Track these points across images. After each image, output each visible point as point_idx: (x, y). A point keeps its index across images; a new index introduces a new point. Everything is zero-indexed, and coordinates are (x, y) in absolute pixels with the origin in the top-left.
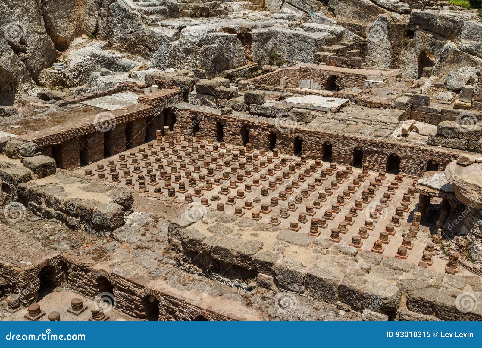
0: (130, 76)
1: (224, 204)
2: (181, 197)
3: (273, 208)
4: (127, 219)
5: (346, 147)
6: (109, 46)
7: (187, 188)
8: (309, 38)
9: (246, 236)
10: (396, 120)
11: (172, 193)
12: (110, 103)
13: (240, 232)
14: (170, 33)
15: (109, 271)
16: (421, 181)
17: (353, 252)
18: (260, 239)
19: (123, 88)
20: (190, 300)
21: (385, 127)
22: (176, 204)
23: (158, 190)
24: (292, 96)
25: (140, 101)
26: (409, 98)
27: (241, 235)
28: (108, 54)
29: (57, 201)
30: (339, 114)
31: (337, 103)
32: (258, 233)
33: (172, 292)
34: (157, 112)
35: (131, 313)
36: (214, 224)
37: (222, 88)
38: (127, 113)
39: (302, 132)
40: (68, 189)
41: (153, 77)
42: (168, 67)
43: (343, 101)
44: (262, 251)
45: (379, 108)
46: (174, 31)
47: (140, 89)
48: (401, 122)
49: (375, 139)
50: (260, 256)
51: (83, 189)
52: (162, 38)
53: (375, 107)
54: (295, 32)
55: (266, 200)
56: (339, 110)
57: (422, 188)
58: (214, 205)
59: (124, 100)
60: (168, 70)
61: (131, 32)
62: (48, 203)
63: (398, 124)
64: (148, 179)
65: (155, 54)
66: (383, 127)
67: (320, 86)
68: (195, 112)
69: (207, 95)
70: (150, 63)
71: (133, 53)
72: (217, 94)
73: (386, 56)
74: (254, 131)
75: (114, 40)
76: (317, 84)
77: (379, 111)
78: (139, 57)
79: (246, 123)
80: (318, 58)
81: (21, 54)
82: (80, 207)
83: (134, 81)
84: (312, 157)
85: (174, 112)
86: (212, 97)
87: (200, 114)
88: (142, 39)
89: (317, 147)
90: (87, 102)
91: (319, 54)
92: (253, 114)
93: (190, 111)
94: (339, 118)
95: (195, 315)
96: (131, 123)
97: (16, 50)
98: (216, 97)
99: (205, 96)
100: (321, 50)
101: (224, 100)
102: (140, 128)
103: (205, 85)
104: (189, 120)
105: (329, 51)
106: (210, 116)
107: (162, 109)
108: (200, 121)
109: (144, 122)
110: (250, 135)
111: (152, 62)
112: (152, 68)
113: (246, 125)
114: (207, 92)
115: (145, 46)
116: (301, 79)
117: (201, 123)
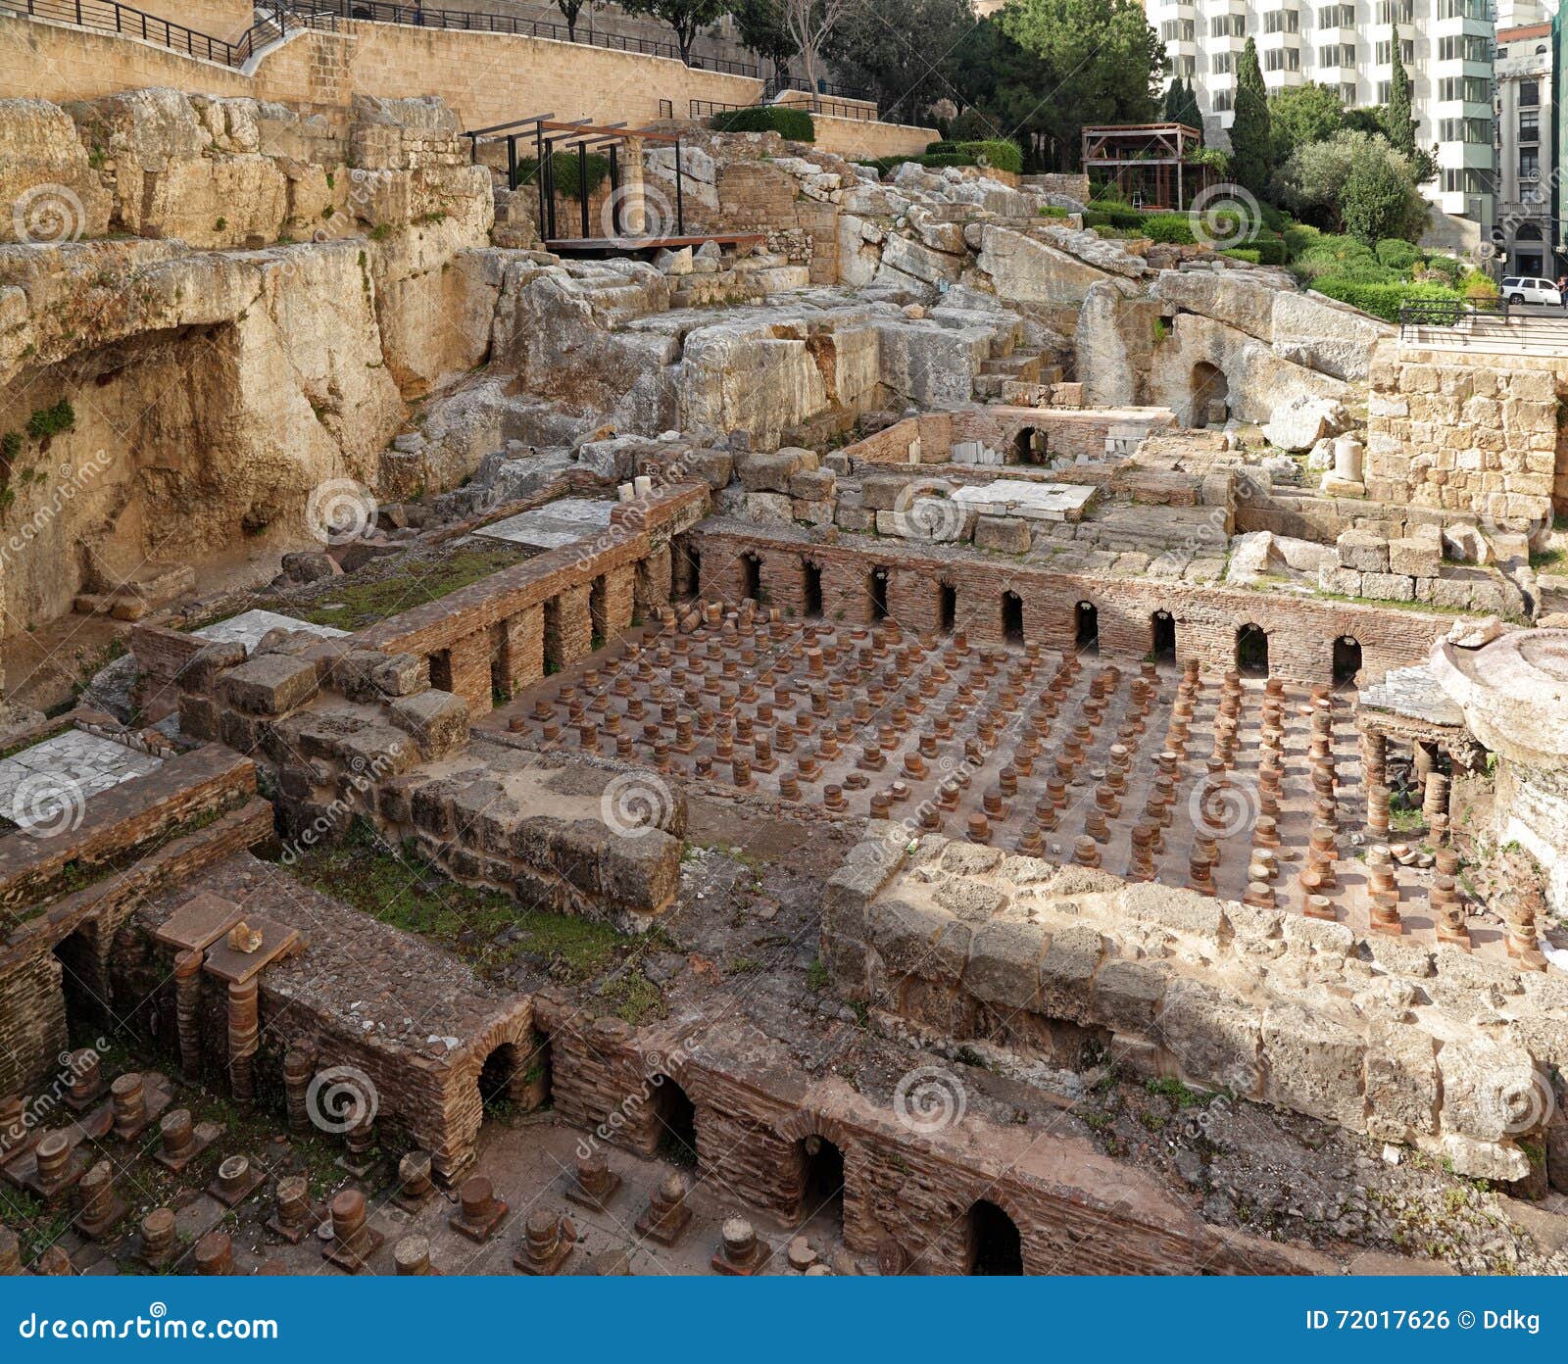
0: (575, 457)
5: (1131, 612)
6: (519, 386)
7: (771, 752)
8: (958, 341)
9: (1046, 915)
11: (742, 776)
12: (543, 529)
13: (1026, 902)
14: (661, 348)
16: (1365, 697)
18: (1089, 923)
19: (566, 489)
20: (942, 1146)
21: (1206, 555)
22: (789, 816)
23: (705, 768)
24: (959, 485)
26: (1228, 477)
28: (516, 406)
29: (492, 828)
30: (1087, 525)
31: (1075, 498)
33: (882, 1120)
34: (657, 546)
36: (942, 881)
37: (804, 472)
39: (1021, 578)
40: (513, 787)
41: (634, 454)
42: (661, 429)
43: (1085, 492)
44: (1108, 962)
45: (1167, 503)
46: (670, 340)
47: (605, 489)
48: (1236, 538)
50: (1111, 980)
51: (551, 785)
52: (645, 359)
53: (1161, 504)
54: (924, 330)
56: (1086, 514)
57: (1375, 717)
58: (859, 802)
59: (572, 518)
60: (663, 437)
61: (571, 350)
62: (468, 834)
63: (1230, 542)
65: (628, 399)
67: (1001, 455)
68: (749, 539)
69: (769, 495)
70: (615, 423)
71: (574, 399)
72: (795, 490)
73: (1121, 377)
74: (900, 580)
75: (530, 370)
76: (991, 451)
77: (1171, 512)
78: (590, 407)
79: (878, 561)
80: (982, 390)
81: (329, 417)
82: (559, 847)
83: (588, 467)
84: (1050, 645)
85: (694, 543)
86: (783, 499)
87: (760, 544)
88: (594, 364)
89: (1061, 616)
90: (488, 530)
91: (985, 378)
92: (886, 536)
93: (733, 537)
94: (1094, 533)
95: (964, 1201)
96: (601, 578)
97: (321, 410)
98: (793, 497)
99: (766, 499)
100: (985, 368)
101: (811, 504)
102: (624, 590)
103: (764, 468)
104: (734, 561)
105: (1002, 371)
106: (785, 549)
107: (669, 537)
108: (759, 562)
109: (629, 574)
110: (889, 593)
111: (621, 418)
112: (622, 432)
113: (877, 569)
114: (770, 485)
115: (602, 381)
116: (953, 442)
117: (763, 568)
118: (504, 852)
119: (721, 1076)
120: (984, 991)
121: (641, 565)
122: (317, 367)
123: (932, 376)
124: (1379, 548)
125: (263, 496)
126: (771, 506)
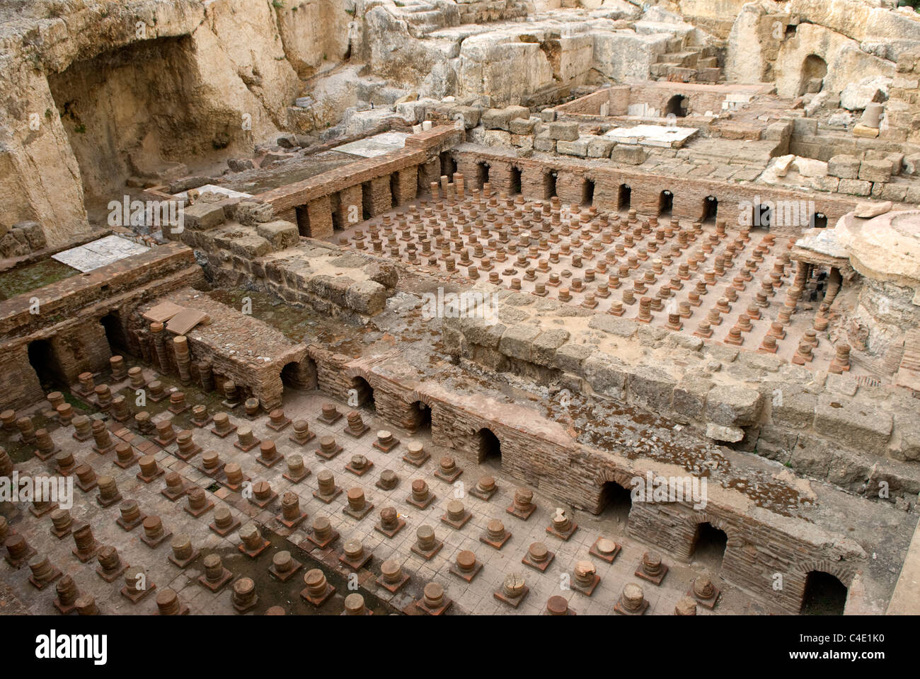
0: (395, 111)
1: (521, 279)
2: (464, 271)
3: (588, 284)
4: (389, 301)
5: (692, 197)
6: (366, 71)
7: (471, 258)
8: (643, 43)
9: (547, 324)
10: (766, 156)
11: (451, 267)
12: (369, 148)
13: (539, 318)
14: (448, 48)
15: (366, 368)
16: (800, 242)
17: (697, 345)
18: (567, 328)
19: (386, 128)
20: (471, 407)
21: (751, 167)
22: (455, 282)
23: (433, 263)
24: (616, 127)
25: (408, 142)
26: (787, 124)
27: (539, 322)
28: (365, 82)
29: (300, 279)
30: (684, 150)
31: (682, 135)
32: (564, 319)
33: (448, 397)
34: (431, 157)
35: (396, 423)
36: (503, 308)
37: (519, 120)
38: (391, 160)
39: (632, 177)
40: (315, 262)
41: (424, 109)
42: (446, 95)
43: (690, 132)
44: (568, 344)
45: (742, 138)
46: (453, 44)
47: (406, 127)
48: (774, 159)
49: (735, 185)
50: (566, 350)
51: (334, 263)
52: (438, 55)
53: (737, 139)
54: (624, 36)
55: (580, 274)
56: (684, 144)
57: (801, 252)
58: (508, 281)
59: (388, 143)
60: (445, 100)
61: (395, 50)
62: (290, 281)
63: (769, 161)
64: (420, 248)
65: (429, 78)
66: (748, 166)
67: (658, 112)
68: (483, 155)
69: (498, 132)
70: (421, 91)
71: (398, 78)
72: (512, 129)
73: (755, 64)
74: (563, 178)
75: (373, 61)
76: (653, 109)
77: (741, 144)
78: (407, 83)
79: (552, 167)
80: (656, 72)
81: (254, 88)
82: (328, 287)
83: (401, 116)
84: (645, 213)
85: (454, 157)
86: (505, 133)
87: (489, 157)
88: (409, 59)
89: (651, 198)
90: (340, 148)
91: (658, 65)
92: (561, 154)
93: (475, 154)
94: (684, 155)
95: (478, 428)
96: (397, 173)
97: (249, 83)
98: (511, 133)
99: (496, 133)
100: (660, 60)
101: (521, 137)
102: (410, 181)
103: (495, 117)
104: (474, 167)
105: (671, 61)
106: (503, 160)
107: (438, 153)
108: (489, 167)
109: (415, 172)
110: (557, 184)
111: (424, 89)
112: (424, 96)
113: (552, 171)
114: (499, 126)
115: (414, 67)
116: (629, 103)
117: (490, 170)
118: (305, 290)
119: (382, 377)
120: (508, 352)
121: (421, 168)
122: (245, 61)
123: (625, 64)
124: (854, 165)
125: (222, 129)
126: (500, 138)
